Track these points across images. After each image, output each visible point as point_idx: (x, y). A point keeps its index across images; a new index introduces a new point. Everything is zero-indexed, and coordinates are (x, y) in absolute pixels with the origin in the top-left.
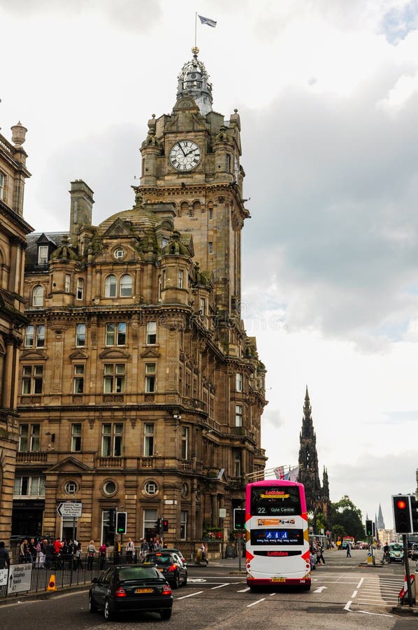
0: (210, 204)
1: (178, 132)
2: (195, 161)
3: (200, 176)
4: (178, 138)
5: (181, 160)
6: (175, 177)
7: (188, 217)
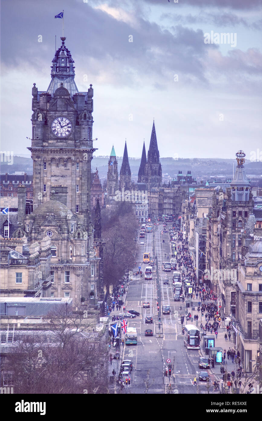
0: (78, 160)
1: (56, 111)
2: (68, 131)
3: (71, 142)
4: (56, 115)
5: (59, 130)
6: (55, 141)
7: (63, 168)
